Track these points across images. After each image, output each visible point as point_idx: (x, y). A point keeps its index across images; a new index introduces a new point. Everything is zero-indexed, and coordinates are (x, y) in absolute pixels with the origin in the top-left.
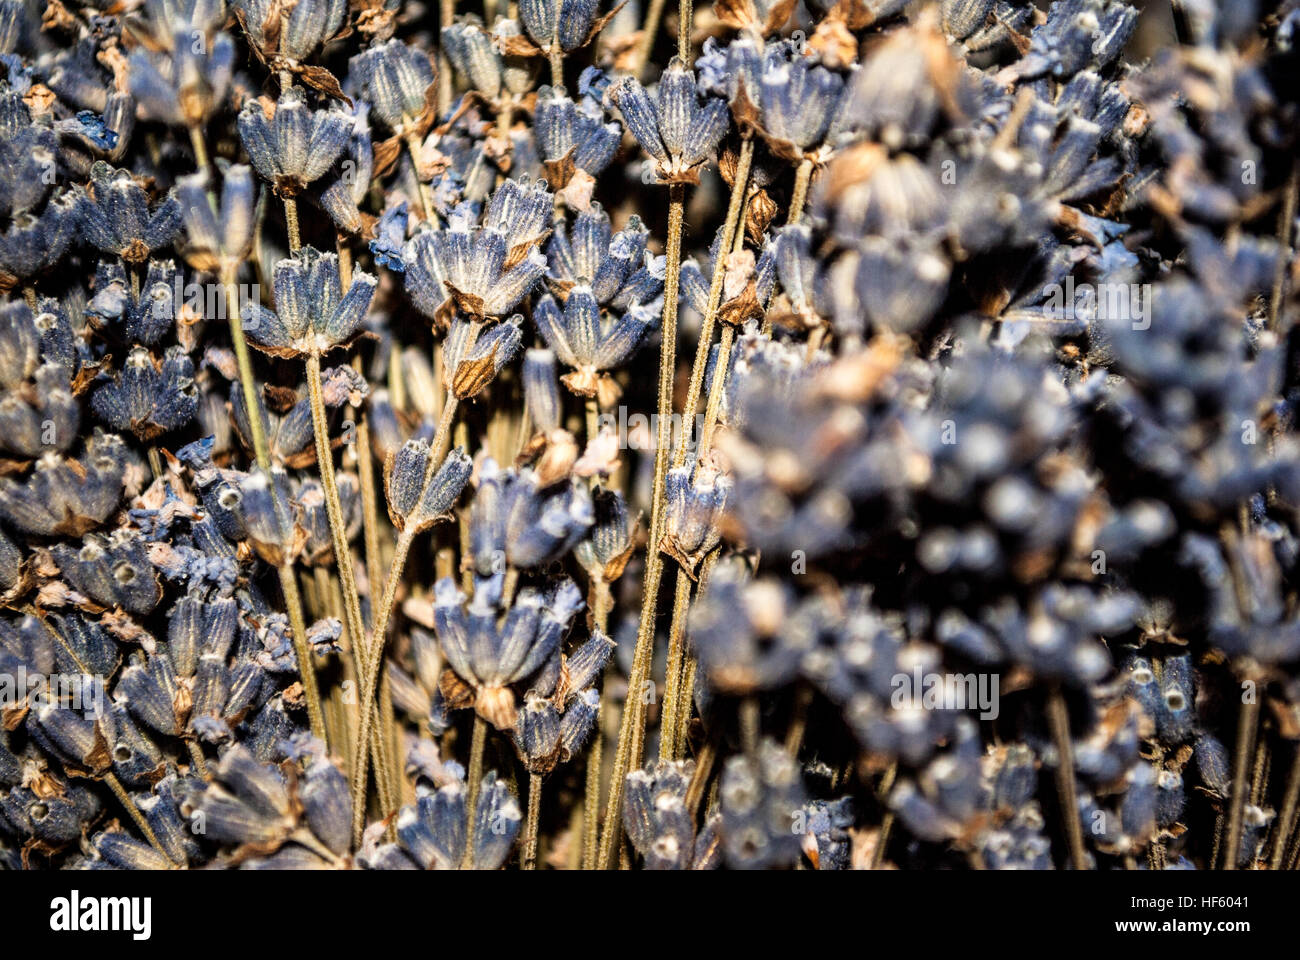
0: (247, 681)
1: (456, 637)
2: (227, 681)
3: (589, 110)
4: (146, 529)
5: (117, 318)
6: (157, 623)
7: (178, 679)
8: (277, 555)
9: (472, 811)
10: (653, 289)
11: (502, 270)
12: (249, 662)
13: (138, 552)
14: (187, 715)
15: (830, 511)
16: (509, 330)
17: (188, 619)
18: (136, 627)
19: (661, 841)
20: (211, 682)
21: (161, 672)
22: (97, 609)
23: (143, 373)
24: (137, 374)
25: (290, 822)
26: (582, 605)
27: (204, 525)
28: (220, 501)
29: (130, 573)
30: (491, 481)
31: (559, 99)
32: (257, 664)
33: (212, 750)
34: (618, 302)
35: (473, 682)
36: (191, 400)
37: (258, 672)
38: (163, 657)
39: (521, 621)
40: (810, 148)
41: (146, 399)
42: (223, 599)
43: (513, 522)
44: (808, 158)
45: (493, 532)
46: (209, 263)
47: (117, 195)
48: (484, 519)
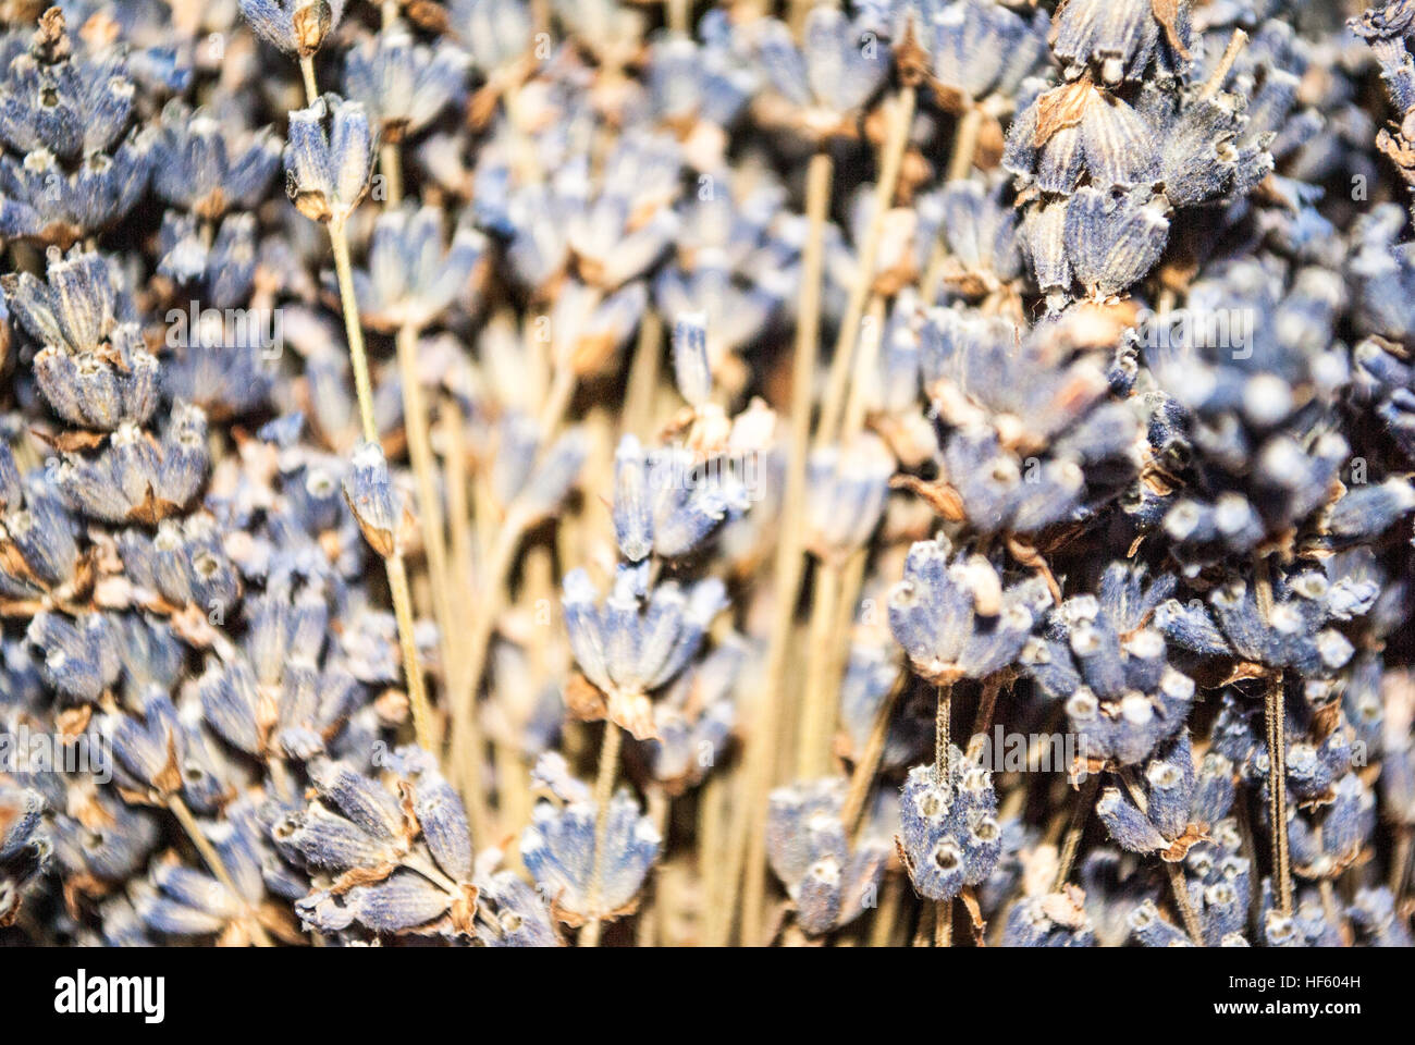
0: (336, 692)
1: (589, 637)
2: (318, 690)
3: (715, 58)
4: (224, 518)
5: (198, 278)
6: (236, 626)
7: (260, 688)
8: (388, 544)
9: (600, 833)
10: (788, 256)
11: (626, 232)
12: (340, 670)
13: (216, 544)
14: (271, 730)
17: (276, 619)
18: (211, 631)
19: (818, 865)
20: (301, 690)
21: (240, 681)
22: (166, 608)
25: (403, 844)
27: (284, 517)
28: (310, 487)
29: (212, 565)
30: (631, 460)
31: (681, 45)
32: (348, 673)
33: (298, 768)
34: (748, 272)
35: (606, 687)
37: (350, 682)
38: (242, 665)
39: (665, 617)
40: (980, 98)
41: (212, 372)
42: (312, 598)
43: (661, 504)
44: (976, 108)
45: (641, 514)
46: (318, 209)
47: (196, 140)
48: (631, 501)
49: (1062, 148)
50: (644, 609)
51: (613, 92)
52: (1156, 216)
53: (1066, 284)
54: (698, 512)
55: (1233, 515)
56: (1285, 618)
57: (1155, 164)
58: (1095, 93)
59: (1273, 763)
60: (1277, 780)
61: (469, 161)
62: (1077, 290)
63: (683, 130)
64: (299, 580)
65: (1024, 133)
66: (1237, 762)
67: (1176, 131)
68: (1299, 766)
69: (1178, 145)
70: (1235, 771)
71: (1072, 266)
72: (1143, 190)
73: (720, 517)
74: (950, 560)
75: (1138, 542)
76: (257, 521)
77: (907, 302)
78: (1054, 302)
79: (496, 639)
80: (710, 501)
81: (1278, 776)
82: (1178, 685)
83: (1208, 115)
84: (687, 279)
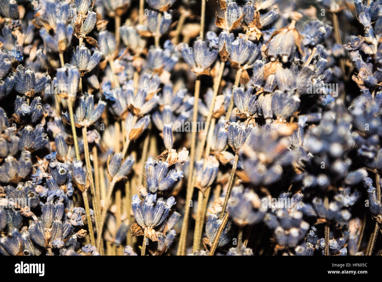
0: (67, 229)
1: (139, 213)
2: (62, 229)
3: (167, 53)
4: (35, 181)
5: (28, 114)
6: (37, 211)
7: (45, 229)
8: (83, 188)
10: (189, 107)
11: (145, 101)
12: (68, 223)
13: (33, 188)
14: (49, 240)
15: (278, 169)
16: (147, 120)
17: (50, 209)
18: (31, 213)
20: (58, 229)
21: (40, 227)
23: (30, 132)
24: (29, 132)
26: (175, 203)
27: (51, 180)
28: (59, 172)
29: (33, 195)
30: (150, 164)
31: (158, 49)
32: (70, 224)
34: (178, 111)
35: (144, 227)
36: (46, 141)
37: (70, 226)
38: (40, 222)
39: (160, 207)
40: (242, 65)
41: (30, 140)
42: (60, 203)
43: (159, 176)
44: (241, 68)
45: (155, 180)
46: (64, 96)
47: (27, 75)
48: (152, 176)
49: (270, 79)
50: (155, 205)
51: (138, 62)
52: (297, 98)
53: (272, 116)
54: (171, 178)
55: (322, 180)
56: (333, 207)
57: (295, 84)
58: (279, 65)
59: (326, 245)
60: (327, 250)
61: (100, 81)
62: (275, 118)
63: (160, 73)
64: (56, 198)
65: (259, 75)
66: (314, 245)
67: (299, 75)
68: (333, 246)
69: (299, 79)
70: (314, 247)
71: (273, 111)
72: (292, 91)
73: (177, 180)
74: (244, 192)
75: (291, 186)
76: (44, 182)
77: (222, 120)
78: (268, 121)
79: (110, 213)
80: (174, 176)
81: (327, 249)
82: (305, 226)
83: (308, 71)
84: (161, 113)
